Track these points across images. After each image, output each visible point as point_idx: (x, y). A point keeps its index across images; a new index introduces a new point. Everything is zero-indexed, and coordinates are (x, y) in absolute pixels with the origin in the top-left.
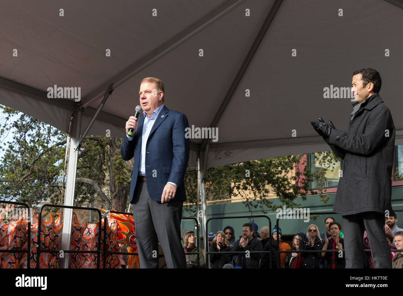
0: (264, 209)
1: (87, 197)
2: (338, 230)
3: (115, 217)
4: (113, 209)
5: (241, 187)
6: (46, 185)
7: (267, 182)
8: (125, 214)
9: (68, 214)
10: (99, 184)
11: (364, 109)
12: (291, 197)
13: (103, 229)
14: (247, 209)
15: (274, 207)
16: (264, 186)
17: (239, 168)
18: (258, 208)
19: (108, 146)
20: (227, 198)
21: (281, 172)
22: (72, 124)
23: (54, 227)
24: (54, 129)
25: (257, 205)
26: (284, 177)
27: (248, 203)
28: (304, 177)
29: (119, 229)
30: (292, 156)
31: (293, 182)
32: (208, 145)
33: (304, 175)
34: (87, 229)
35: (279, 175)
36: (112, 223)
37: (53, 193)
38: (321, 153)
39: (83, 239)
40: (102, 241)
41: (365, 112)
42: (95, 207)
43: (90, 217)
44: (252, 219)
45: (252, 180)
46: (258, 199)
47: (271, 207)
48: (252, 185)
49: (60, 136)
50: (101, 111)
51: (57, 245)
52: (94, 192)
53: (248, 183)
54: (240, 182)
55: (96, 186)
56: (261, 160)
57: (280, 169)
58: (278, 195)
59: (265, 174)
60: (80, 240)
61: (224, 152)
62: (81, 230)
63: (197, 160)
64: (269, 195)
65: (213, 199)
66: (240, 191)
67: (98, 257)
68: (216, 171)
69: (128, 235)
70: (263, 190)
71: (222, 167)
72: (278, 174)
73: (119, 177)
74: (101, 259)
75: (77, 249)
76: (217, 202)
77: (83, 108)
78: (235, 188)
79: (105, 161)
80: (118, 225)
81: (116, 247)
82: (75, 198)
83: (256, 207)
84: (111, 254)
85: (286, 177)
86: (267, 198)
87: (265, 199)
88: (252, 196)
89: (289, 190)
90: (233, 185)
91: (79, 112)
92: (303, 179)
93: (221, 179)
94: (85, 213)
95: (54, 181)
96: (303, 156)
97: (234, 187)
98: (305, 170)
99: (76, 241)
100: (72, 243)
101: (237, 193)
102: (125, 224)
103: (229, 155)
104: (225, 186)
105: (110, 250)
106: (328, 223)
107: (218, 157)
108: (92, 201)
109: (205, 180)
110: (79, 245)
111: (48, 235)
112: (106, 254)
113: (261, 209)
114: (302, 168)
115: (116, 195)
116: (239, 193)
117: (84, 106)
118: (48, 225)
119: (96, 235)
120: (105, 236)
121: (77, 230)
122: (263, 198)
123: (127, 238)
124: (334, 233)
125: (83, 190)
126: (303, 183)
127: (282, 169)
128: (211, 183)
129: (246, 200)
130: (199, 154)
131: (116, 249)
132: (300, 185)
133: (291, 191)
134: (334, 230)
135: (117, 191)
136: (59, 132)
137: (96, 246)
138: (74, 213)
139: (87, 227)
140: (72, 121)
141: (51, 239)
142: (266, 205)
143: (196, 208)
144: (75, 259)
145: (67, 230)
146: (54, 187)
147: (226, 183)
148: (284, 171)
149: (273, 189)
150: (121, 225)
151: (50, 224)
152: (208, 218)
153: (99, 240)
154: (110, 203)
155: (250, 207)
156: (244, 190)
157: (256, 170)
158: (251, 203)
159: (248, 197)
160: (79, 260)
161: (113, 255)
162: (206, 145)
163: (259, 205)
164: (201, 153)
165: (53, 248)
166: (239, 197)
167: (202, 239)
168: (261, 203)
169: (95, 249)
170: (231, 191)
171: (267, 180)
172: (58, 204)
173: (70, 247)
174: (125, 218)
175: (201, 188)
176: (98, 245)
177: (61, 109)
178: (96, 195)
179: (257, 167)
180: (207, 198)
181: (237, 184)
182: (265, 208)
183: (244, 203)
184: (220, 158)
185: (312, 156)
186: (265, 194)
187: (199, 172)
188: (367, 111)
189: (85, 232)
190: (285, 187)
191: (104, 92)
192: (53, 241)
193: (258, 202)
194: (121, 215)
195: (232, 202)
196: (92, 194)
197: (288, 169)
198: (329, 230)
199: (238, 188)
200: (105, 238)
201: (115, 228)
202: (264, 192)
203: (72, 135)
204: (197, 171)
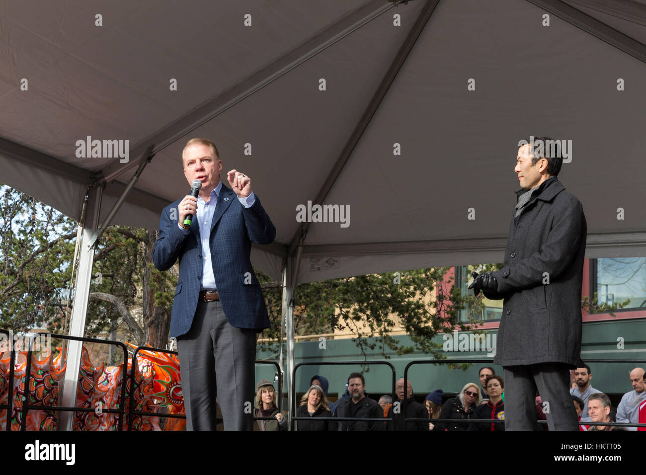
0: (385, 352)
1: (106, 324)
2: (500, 387)
3: (149, 357)
4: (147, 344)
5: (351, 316)
6: (42, 302)
7: (391, 308)
8: (165, 352)
9: (74, 349)
10: (126, 303)
11: (538, 200)
12: (428, 334)
13: (129, 376)
14: (359, 351)
15: (401, 349)
16: (386, 315)
17: (348, 286)
18: (377, 350)
19: (143, 243)
20: (327, 333)
21: (413, 294)
22: (87, 207)
23: (52, 370)
24: (57, 214)
25: (375, 345)
26: (418, 302)
27: (360, 342)
28: (450, 303)
29: (155, 376)
30: (432, 270)
31: (433, 311)
32: (300, 248)
33: (450, 300)
34: (104, 375)
35: (411, 299)
36: (144, 366)
37: (52, 314)
38: (478, 266)
39: (96, 390)
40: (127, 395)
41: (540, 204)
42: (118, 340)
43: (110, 356)
44: (366, 367)
45: (368, 304)
46: (377, 335)
47: (396, 348)
48: (368, 312)
49: (68, 226)
50: (134, 189)
51: (56, 398)
52: (118, 315)
53: (361, 310)
54: (349, 307)
55: (121, 306)
56: (383, 274)
57: (412, 288)
58: (408, 329)
59: (389, 295)
60: (92, 391)
61: (325, 259)
62: (94, 376)
63: (282, 271)
64: (394, 329)
65: (306, 333)
66: (348, 321)
67: (121, 420)
68: (313, 288)
69: (169, 386)
70: (386, 321)
71: (322, 283)
72: (409, 296)
73: (161, 295)
74: (125, 422)
75: (87, 405)
76: (311, 338)
77: (105, 183)
78: (341, 316)
79: (137, 267)
80: (153, 369)
81: (149, 405)
82: (87, 323)
83: (372, 347)
84: (141, 415)
85: (421, 302)
86: (390, 334)
87: (388, 336)
88: (368, 330)
89: (426, 322)
90: (337, 311)
91: (99, 189)
92: (448, 306)
93: (320, 302)
94: (101, 348)
95: (54, 295)
96: (449, 269)
97: (339, 316)
98: (451, 292)
99: (85, 393)
100: (79, 396)
101: (344, 325)
102: (165, 368)
103: (333, 264)
104: (326, 314)
105: (139, 408)
106: (483, 375)
107: (317, 266)
108: (113, 330)
109: (293, 303)
110: (90, 400)
111: (42, 382)
112: (134, 415)
113: (381, 351)
114: (447, 289)
115: (152, 322)
116: (347, 325)
117: (106, 179)
118: (42, 366)
119: (118, 384)
120: (132, 386)
121: (88, 375)
122: (384, 334)
123: (168, 391)
124: (493, 392)
125: (101, 312)
126: (448, 313)
127: (415, 289)
128: (303, 307)
129: (357, 336)
130: (286, 262)
131: (148, 409)
132: (443, 315)
133: (430, 324)
134: (493, 387)
135: (153, 315)
136: (66, 218)
137: (118, 402)
138: (84, 349)
139: (103, 370)
140: (87, 202)
141: (46, 389)
142: (389, 345)
143: (278, 346)
144: (83, 421)
145: (72, 375)
146: (54, 305)
147: (327, 309)
148: (418, 292)
149: (400, 320)
150: (159, 370)
151: (46, 364)
152: (297, 363)
153: (123, 393)
154: (142, 335)
155: (364, 347)
156: (354, 321)
157: (374, 289)
158: (365, 341)
159: (360, 332)
160: (90, 423)
161: (144, 417)
162: (297, 247)
163: (378, 344)
164: (289, 259)
165: (49, 402)
166: (347, 331)
167: (286, 395)
168: (381, 341)
169: (116, 407)
170: (334, 321)
171: (392, 306)
172: (59, 333)
173: (76, 402)
174: (166, 359)
175: (288, 315)
176: (121, 400)
177: (70, 183)
178: (120, 321)
179: (376, 284)
180: (296, 331)
181: (344, 310)
182: (387, 350)
183: (354, 340)
184: (319, 269)
185: (464, 270)
186: (387, 328)
187: (285, 290)
188: (542, 203)
189: (101, 379)
190: (419, 318)
191: (140, 157)
192: (49, 391)
193: (377, 341)
194: (159, 353)
195: (336, 338)
196: (114, 319)
197: (426, 289)
198: (486, 388)
199: (346, 317)
200: (132, 389)
201: (148, 375)
202: (386, 324)
203: (86, 225)
204: (282, 287)
